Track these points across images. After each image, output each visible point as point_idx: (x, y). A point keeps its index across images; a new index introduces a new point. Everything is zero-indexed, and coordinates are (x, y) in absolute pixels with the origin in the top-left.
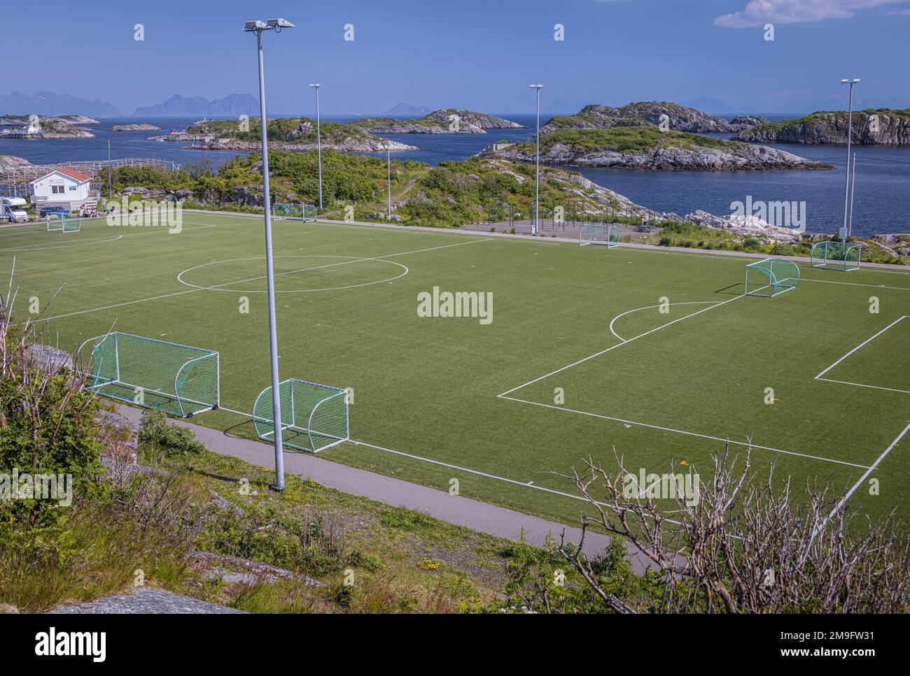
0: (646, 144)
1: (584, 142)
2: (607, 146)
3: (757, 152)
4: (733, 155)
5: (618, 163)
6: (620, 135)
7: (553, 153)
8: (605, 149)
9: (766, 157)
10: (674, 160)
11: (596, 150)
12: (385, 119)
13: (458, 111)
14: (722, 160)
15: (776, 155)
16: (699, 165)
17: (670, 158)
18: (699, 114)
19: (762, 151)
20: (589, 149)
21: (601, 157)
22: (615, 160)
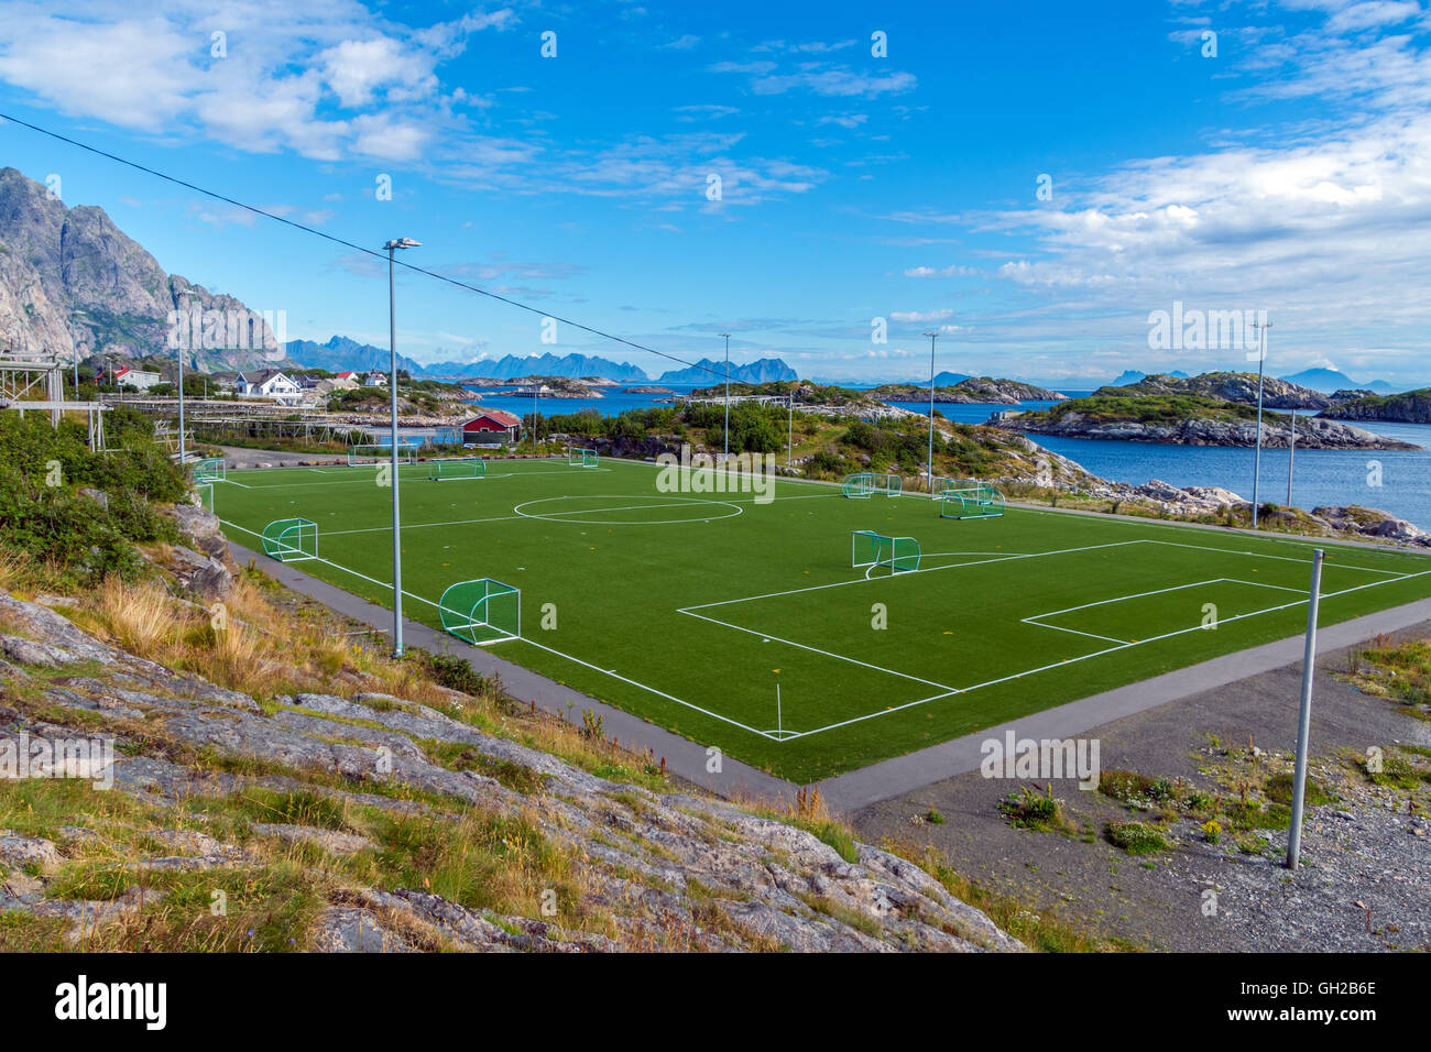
0: (1174, 414)
1: (1101, 411)
2: (1127, 416)
3: (1317, 427)
4: (1284, 429)
5: (1139, 436)
6: (1146, 403)
7: (1064, 423)
8: (1124, 419)
9: (1327, 433)
10: (1207, 433)
11: (1113, 420)
12: (908, 386)
13: (994, 379)
14: (1267, 434)
15: (1341, 430)
16: (1237, 440)
17: (1201, 431)
18: (1290, 387)
19: (1324, 426)
20: (1106, 420)
21: (1119, 428)
22: (1135, 432)
